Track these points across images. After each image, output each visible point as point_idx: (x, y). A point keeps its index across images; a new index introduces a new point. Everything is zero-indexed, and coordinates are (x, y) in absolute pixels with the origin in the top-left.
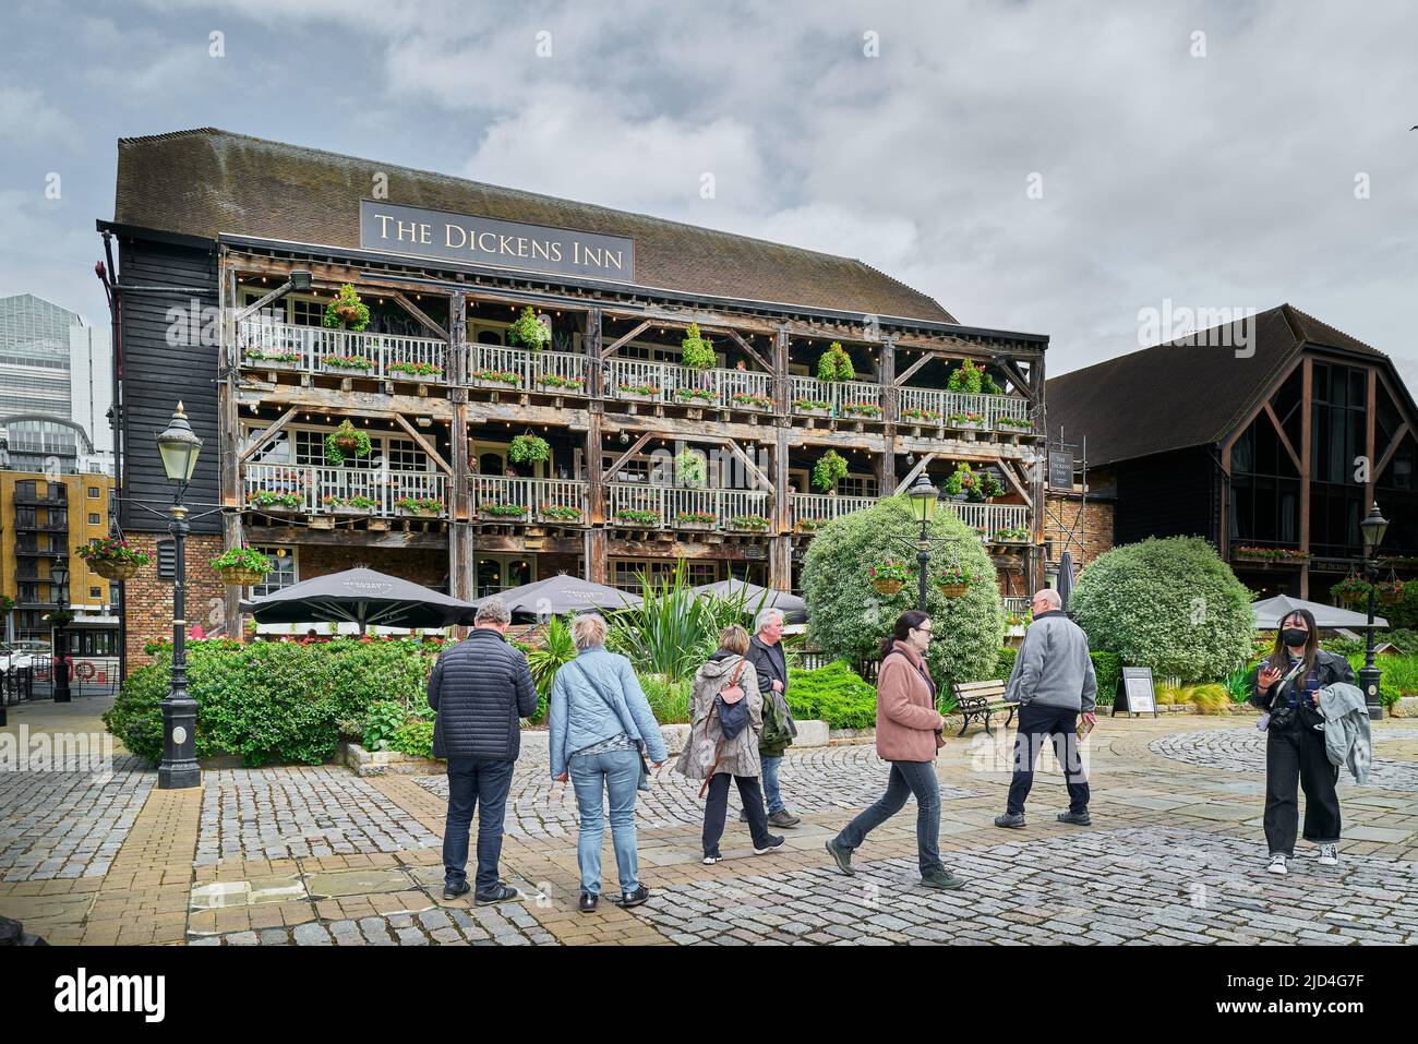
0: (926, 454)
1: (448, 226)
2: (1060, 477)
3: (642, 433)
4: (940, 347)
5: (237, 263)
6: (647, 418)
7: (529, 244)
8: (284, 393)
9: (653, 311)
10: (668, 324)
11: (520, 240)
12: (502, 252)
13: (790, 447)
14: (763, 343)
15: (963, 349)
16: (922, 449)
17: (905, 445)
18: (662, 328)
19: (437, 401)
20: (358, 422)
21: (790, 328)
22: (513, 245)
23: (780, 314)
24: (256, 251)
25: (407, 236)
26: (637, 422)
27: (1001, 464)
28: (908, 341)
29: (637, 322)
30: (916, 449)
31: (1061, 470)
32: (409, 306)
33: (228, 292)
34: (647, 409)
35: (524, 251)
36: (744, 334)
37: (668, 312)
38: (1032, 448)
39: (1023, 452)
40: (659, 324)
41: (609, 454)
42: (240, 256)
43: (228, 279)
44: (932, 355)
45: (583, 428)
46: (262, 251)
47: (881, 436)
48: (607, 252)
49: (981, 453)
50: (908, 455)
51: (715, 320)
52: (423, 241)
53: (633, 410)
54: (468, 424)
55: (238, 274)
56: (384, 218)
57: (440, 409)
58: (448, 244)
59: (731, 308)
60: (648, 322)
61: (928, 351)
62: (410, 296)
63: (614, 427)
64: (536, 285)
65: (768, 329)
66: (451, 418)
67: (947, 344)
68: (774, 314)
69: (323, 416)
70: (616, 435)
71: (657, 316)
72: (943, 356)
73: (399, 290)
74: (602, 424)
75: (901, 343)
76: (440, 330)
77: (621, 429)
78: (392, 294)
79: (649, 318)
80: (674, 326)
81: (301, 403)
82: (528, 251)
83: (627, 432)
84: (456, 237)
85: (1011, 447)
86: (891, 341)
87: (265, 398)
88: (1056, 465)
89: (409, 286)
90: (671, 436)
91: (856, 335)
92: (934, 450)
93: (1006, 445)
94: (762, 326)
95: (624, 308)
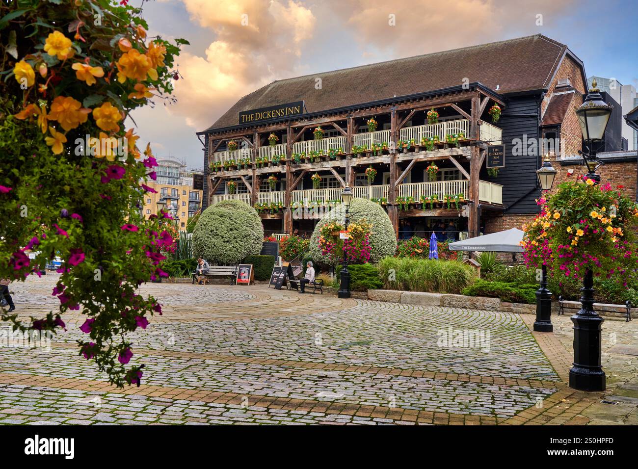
0: (411, 160)
1: (256, 114)
3: (303, 170)
4: (418, 106)
6: (303, 165)
8: (219, 174)
10: (311, 126)
11: (273, 111)
12: (268, 117)
13: (352, 167)
16: (409, 158)
17: (401, 158)
19: (250, 169)
20: (234, 179)
21: (352, 115)
22: (271, 114)
23: (347, 111)
26: (300, 167)
27: (451, 159)
28: (403, 107)
29: (302, 128)
30: (406, 159)
32: (246, 140)
33: (210, 147)
34: (303, 161)
35: (273, 115)
36: (338, 122)
37: (310, 121)
38: (469, 147)
39: (463, 151)
40: (308, 127)
43: (210, 143)
44: (414, 110)
45: (285, 171)
49: (439, 155)
51: (326, 120)
52: (251, 120)
53: (298, 162)
54: (256, 176)
55: (213, 140)
56: (244, 116)
57: (250, 172)
58: (255, 119)
59: (329, 114)
60: (305, 127)
61: (413, 109)
66: (253, 174)
67: (422, 103)
68: (345, 111)
71: (307, 124)
72: (420, 109)
75: (399, 109)
76: (252, 145)
82: (275, 114)
84: (258, 116)
85: (456, 149)
86: (393, 110)
87: (215, 176)
88: (492, 154)
89: (244, 134)
90: (311, 170)
91: (380, 111)
92: (416, 157)
93: (454, 148)
94: (343, 117)
95: (297, 124)
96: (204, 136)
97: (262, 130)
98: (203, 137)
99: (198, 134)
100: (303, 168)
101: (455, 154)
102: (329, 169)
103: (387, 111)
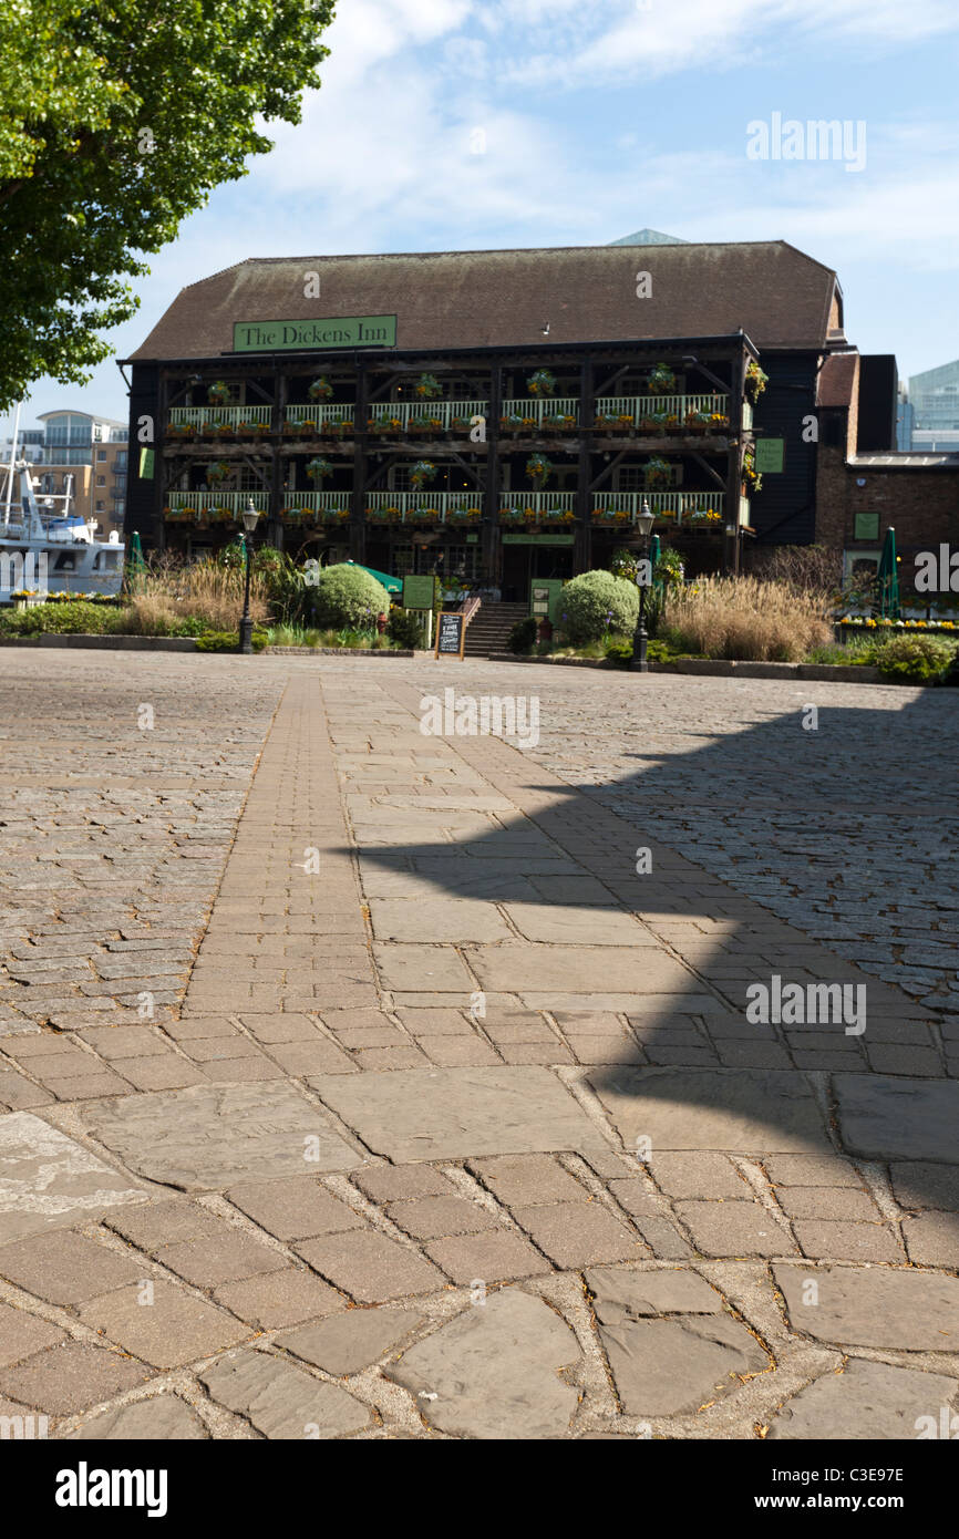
0: (621, 450)
3: (392, 454)
4: (635, 360)
5: (167, 374)
6: (394, 443)
8: (186, 449)
9: (402, 366)
10: (411, 374)
13: (500, 456)
15: (658, 358)
16: (616, 447)
17: (601, 446)
18: (407, 377)
19: (265, 445)
21: (503, 363)
24: (176, 366)
26: (386, 447)
27: (694, 455)
28: (604, 360)
29: (391, 373)
30: (611, 448)
32: (254, 386)
33: (163, 393)
34: (394, 437)
36: (470, 372)
37: (410, 366)
38: (725, 438)
39: (716, 443)
40: (405, 374)
42: (169, 371)
43: (163, 385)
44: (627, 367)
47: (576, 440)
49: (673, 445)
50: (604, 453)
53: (383, 439)
54: (282, 457)
55: (169, 381)
57: (266, 449)
59: (454, 356)
60: (398, 374)
61: (624, 365)
62: (255, 379)
63: (371, 452)
65: (485, 366)
66: (273, 455)
67: (639, 357)
70: (375, 457)
71: (403, 369)
72: (638, 366)
74: (363, 451)
75: (598, 361)
76: (270, 399)
77: (377, 454)
79: (396, 372)
80: (416, 374)
81: (194, 455)
83: (382, 454)
85: (705, 439)
86: (586, 362)
91: (559, 361)
92: (630, 446)
94: (481, 366)
95: (381, 367)
96: (130, 367)
97: (296, 372)
98: (128, 369)
99: (121, 363)
100: (394, 449)
101: (699, 445)
102: (451, 455)
103: (575, 362)
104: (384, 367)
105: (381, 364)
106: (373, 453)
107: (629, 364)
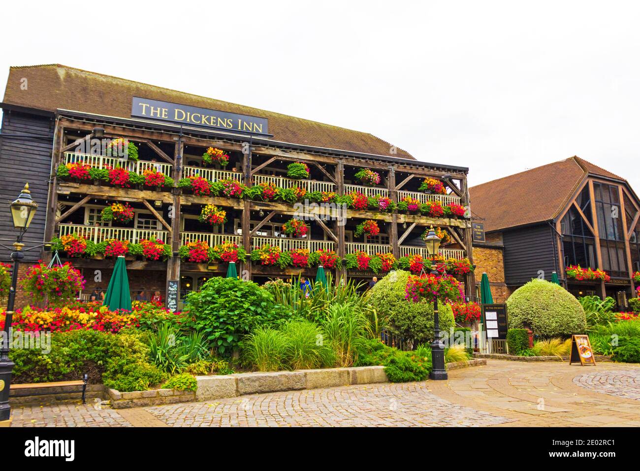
0: (412, 223)
1: (176, 110)
2: (479, 235)
3: (271, 211)
4: (417, 172)
5: (66, 124)
6: (273, 204)
7: (217, 120)
8: (84, 189)
9: (278, 152)
10: (284, 159)
11: (212, 117)
12: (203, 123)
14: (331, 168)
15: (428, 173)
16: (411, 221)
17: (403, 219)
18: (281, 160)
19: (166, 193)
21: (344, 162)
22: (209, 120)
23: (339, 155)
24: (76, 118)
25: (155, 114)
26: (268, 206)
27: (450, 228)
28: (401, 169)
29: (269, 157)
30: (407, 220)
31: (478, 232)
32: (154, 147)
33: (59, 137)
35: (213, 122)
36: (322, 164)
37: (285, 153)
38: (464, 221)
39: (460, 223)
40: (280, 158)
41: (253, 222)
42: (68, 120)
43: (59, 131)
44: (412, 176)
45: (241, 208)
46: (79, 117)
47: (390, 214)
48: (255, 125)
49: (440, 223)
50: (404, 223)
51: (309, 157)
52: (163, 116)
54: (181, 205)
55: (65, 129)
56: (144, 105)
57: (167, 198)
58: (176, 118)
59: (315, 152)
60: (275, 157)
61: (411, 174)
62: (155, 142)
63: (257, 208)
64: (219, 139)
65: (333, 162)
66: (172, 202)
67: (420, 171)
68: (336, 155)
69: (104, 200)
70: (258, 212)
71: (279, 155)
72: (418, 176)
73: (149, 139)
74: (250, 207)
75: (398, 169)
76: (169, 159)
77: (260, 209)
78: (145, 141)
79: (274, 156)
80: (287, 159)
81: (94, 193)
82: (216, 123)
83: (263, 210)
84: (180, 115)
85: (454, 220)
86: (393, 169)
87: (74, 190)
88: (476, 230)
89: (154, 138)
90: (285, 213)
92: (417, 221)
93: (452, 219)
94: (331, 161)
95: (262, 151)
97: (194, 141)
100: (274, 208)
101: (452, 224)
104: (265, 151)
105: (263, 149)
106: (259, 209)
107: (414, 174)
